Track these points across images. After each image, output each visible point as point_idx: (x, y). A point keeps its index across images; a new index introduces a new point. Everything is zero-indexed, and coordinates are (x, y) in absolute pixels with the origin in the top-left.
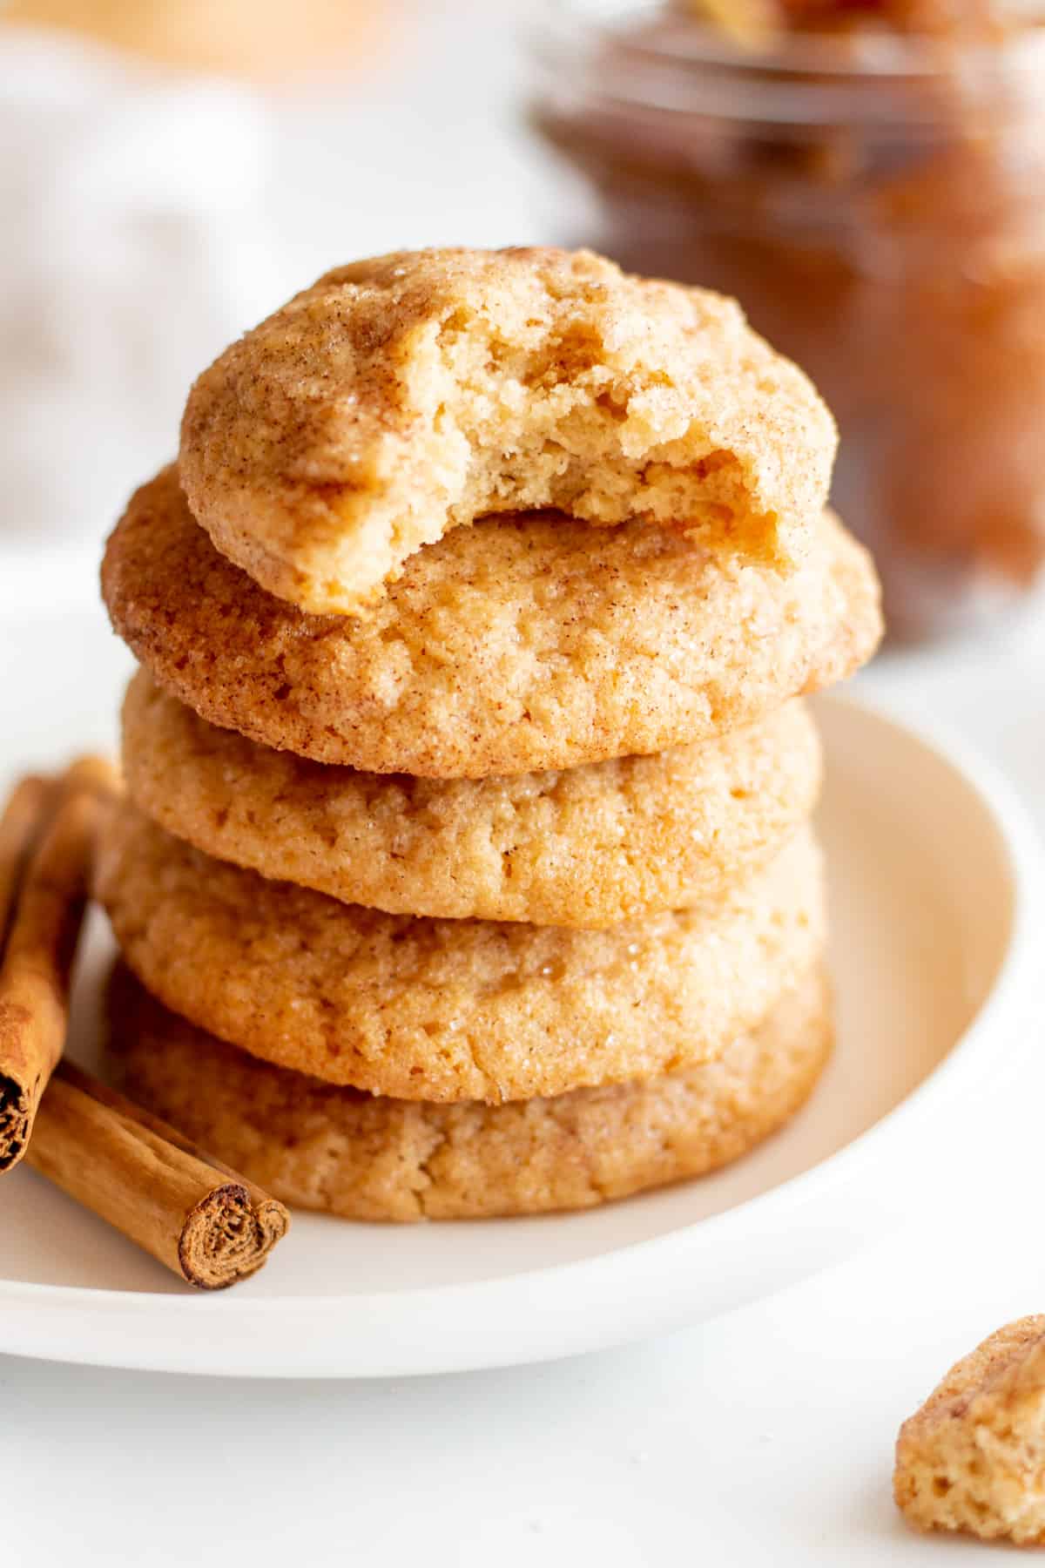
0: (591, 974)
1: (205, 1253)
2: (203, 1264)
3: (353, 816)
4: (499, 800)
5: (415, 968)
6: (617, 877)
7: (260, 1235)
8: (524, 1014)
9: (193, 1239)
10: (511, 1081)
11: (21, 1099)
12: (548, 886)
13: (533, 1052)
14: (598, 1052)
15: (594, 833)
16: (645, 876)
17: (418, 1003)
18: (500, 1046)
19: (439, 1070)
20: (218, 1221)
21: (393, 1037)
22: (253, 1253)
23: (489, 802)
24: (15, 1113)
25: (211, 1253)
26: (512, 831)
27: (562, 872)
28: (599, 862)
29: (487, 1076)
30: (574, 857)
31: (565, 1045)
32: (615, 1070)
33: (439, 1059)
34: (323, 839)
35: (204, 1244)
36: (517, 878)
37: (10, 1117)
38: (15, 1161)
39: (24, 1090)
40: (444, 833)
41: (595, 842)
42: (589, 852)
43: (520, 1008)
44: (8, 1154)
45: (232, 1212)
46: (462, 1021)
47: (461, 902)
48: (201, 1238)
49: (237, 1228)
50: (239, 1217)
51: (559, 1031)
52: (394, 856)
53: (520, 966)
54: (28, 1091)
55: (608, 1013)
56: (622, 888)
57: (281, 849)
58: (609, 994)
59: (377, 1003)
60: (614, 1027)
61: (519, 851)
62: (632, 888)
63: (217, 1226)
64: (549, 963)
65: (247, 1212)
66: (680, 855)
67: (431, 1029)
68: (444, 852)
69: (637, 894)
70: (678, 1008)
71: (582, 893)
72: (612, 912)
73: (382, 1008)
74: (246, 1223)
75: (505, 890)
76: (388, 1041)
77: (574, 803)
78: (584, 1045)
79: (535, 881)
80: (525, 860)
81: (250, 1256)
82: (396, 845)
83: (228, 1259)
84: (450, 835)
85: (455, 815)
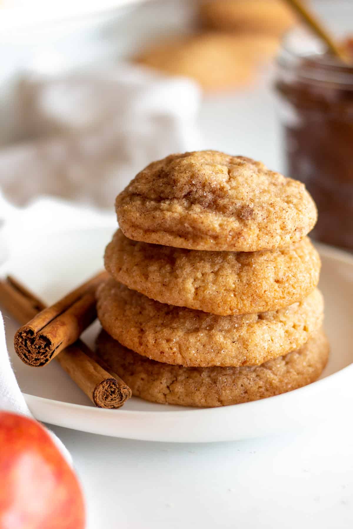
0: (221, 331)
1: (102, 399)
2: (102, 402)
3: (154, 272)
4: (198, 272)
5: (169, 322)
6: (229, 299)
7: (121, 396)
8: (197, 339)
9: (98, 393)
10: (190, 360)
11: (50, 346)
12: (207, 300)
13: (198, 352)
14: (219, 355)
15: (225, 286)
16: (239, 300)
17: (166, 332)
18: (188, 348)
19: (168, 353)
20: (107, 389)
21: (157, 342)
22: (119, 401)
23: (195, 272)
24: (48, 350)
25: (104, 399)
26: (199, 281)
27: (212, 296)
28: (225, 294)
29: (183, 357)
30: (217, 292)
31: (208, 351)
32: (224, 362)
33: (169, 350)
34: (145, 278)
35: (102, 396)
36: (198, 296)
37: (47, 351)
38: (46, 364)
39: (52, 343)
40: (178, 280)
41: (224, 288)
42: (222, 291)
43: (196, 338)
44: (44, 362)
45: (111, 387)
46: (178, 339)
47: (181, 301)
48: (101, 393)
49: (113, 392)
50: (114, 389)
51: (207, 346)
52: (164, 285)
53: (200, 326)
54: (53, 344)
55: (223, 343)
56: (230, 303)
57: (133, 279)
58: (225, 337)
59: (154, 331)
60: (224, 347)
61: (200, 288)
62: (234, 304)
63: (106, 390)
64: (209, 326)
65: (117, 388)
66: (252, 296)
67: (168, 341)
68: (177, 285)
69: (235, 306)
70: (247, 345)
71: (217, 303)
72: (227, 311)
73: (156, 332)
74: (116, 391)
75: (194, 299)
76: (155, 342)
77: (221, 276)
78: (214, 352)
79: (204, 297)
80: (201, 291)
81: (118, 402)
82: (164, 282)
83: (110, 402)
84: (180, 280)
85: (183, 274)
